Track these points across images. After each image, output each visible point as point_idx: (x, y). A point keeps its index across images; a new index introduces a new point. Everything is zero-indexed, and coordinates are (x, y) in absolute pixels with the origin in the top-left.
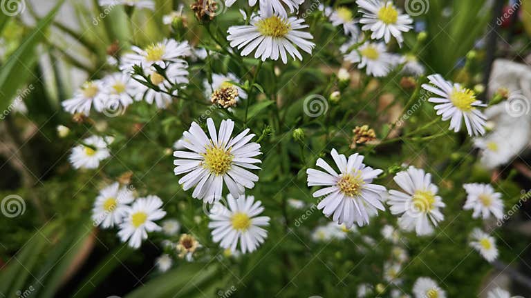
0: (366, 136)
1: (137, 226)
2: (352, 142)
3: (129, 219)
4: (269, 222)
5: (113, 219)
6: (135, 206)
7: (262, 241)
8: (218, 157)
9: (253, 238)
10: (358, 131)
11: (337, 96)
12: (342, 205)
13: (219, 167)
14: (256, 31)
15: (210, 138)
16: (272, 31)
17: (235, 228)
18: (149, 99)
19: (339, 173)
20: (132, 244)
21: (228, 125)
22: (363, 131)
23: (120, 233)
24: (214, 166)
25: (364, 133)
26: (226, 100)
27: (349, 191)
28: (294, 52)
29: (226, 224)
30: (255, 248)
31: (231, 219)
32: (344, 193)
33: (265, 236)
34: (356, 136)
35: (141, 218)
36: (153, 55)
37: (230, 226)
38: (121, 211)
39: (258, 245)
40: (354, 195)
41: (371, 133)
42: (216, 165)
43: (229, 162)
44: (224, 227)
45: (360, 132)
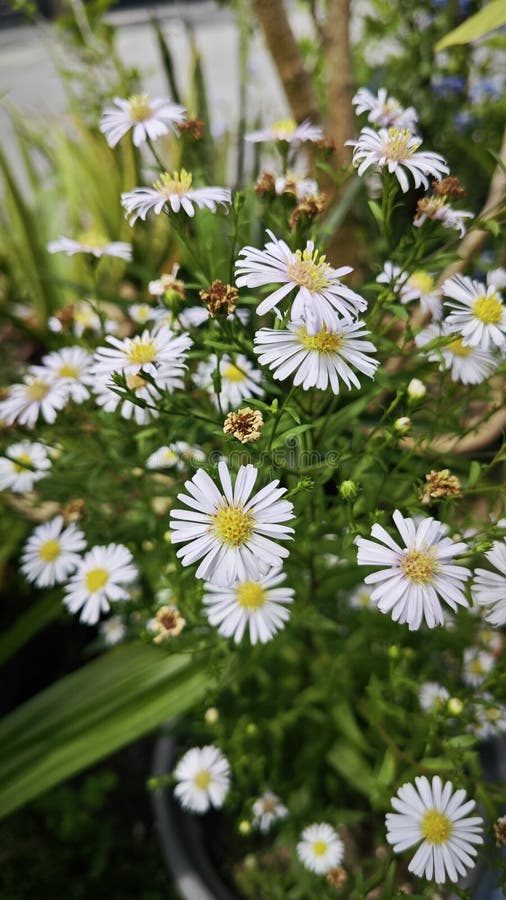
0: (446, 487)
1: (93, 590)
2: (424, 493)
3: (81, 576)
4: (293, 597)
5: (53, 573)
6: (89, 556)
7: (281, 626)
8: (235, 523)
9: (269, 621)
10: (434, 478)
11: (406, 424)
12: (406, 596)
13: (235, 536)
14: (296, 342)
15: (222, 493)
16: (320, 345)
17: (240, 605)
18: (126, 412)
19: (403, 545)
20: (84, 617)
21: (249, 474)
22: (441, 479)
23: (67, 599)
24: (227, 535)
25: (444, 482)
26: (246, 433)
27: (417, 577)
28: (350, 377)
29: (230, 598)
30: (271, 637)
31: (237, 592)
32: (409, 579)
33: (286, 617)
34: (431, 485)
35: (99, 578)
36: (140, 356)
37: (234, 602)
38: (67, 561)
39: (275, 632)
40: (425, 581)
41: (453, 481)
42: (231, 534)
43: (248, 530)
44: (226, 603)
45: (437, 481)
